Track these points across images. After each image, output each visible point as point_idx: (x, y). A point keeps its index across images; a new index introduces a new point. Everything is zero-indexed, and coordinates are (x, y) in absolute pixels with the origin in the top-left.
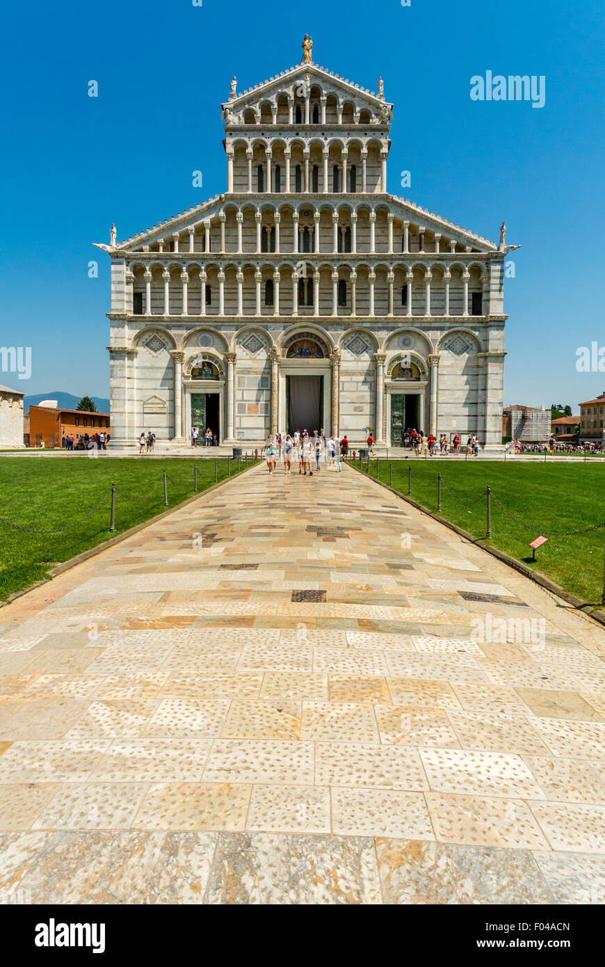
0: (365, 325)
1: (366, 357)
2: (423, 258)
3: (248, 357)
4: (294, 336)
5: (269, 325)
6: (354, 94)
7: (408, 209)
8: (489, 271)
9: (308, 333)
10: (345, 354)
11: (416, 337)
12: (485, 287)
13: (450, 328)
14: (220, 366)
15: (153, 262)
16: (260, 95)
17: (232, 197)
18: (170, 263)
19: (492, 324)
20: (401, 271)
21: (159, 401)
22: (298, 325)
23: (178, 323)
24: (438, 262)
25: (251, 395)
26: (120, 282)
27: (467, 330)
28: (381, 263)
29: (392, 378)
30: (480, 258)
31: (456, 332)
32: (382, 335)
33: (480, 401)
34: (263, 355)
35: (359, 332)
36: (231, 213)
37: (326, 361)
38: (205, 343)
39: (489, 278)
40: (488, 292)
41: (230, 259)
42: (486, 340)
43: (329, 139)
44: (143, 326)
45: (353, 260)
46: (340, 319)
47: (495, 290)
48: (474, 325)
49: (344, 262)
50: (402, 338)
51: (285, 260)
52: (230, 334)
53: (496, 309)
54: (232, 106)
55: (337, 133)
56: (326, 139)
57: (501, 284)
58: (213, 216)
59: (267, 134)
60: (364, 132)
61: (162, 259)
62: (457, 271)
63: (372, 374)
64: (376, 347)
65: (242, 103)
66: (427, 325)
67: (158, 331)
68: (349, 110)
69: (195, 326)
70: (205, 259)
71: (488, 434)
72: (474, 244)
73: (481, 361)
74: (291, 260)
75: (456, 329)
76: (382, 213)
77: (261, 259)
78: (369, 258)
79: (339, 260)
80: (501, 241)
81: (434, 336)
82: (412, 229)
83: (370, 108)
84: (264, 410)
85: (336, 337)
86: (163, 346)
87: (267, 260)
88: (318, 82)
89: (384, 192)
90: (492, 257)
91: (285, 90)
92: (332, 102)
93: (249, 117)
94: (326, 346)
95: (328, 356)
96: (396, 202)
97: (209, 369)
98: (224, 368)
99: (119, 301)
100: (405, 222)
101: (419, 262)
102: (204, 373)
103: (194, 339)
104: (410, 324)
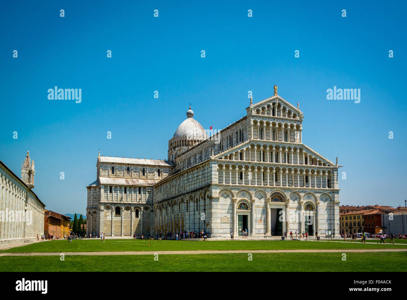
0: (297, 190)
1: (296, 202)
2: (314, 167)
3: (258, 201)
4: (273, 194)
5: (266, 189)
6: (291, 108)
7: (309, 150)
8: (333, 173)
9: (278, 193)
10: (291, 201)
11: (312, 195)
12: (332, 178)
13: (323, 192)
14: (249, 205)
15: (226, 163)
16: (262, 104)
17: (253, 141)
18: (232, 164)
19: (335, 192)
20: (307, 171)
21: (227, 218)
22: (275, 189)
23: (235, 188)
24: (318, 169)
25: (259, 216)
26: (215, 171)
27: (328, 193)
28: (301, 168)
29: (305, 210)
30: (331, 168)
31: (324, 194)
32: (302, 194)
33: (332, 219)
34: (263, 200)
35: (294, 193)
36: (253, 146)
37: (284, 203)
38: (243, 195)
39: (334, 176)
40: (334, 180)
41: (253, 164)
42: (334, 197)
43: (284, 123)
44: (222, 188)
45: (293, 167)
46: (289, 188)
47: (336, 180)
48: (329, 192)
49: (290, 167)
50: (308, 195)
51: (271, 165)
52: (253, 193)
53: (336, 187)
54: (253, 107)
55: (287, 121)
56: (283, 122)
57: (337, 178)
58: (247, 147)
59: (264, 119)
60: (295, 121)
61: (229, 162)
62: (324, 172)
63: (299, 208)
64: (300, 199)
65: (256, 107)
66: (316, 191)
67: (227, 190)
68: (290, 113)
69: (241, 189)
70: (244, 163)
71: (335, 231)
72: (329, 163)
73: (332, 205)
74: (273, 165)
75: (324, 193)
76: (301, 150)
77: (263, 164)
78: (298, 166)
79: (288, 166)
80: (337, 163)
81: (318, 195)
82: (310, 156)
83: (296, 113)
84: (263, 222)
85: (288, 195)
86: (228, 196)
87: (265, 165)
88: (280, 102)
89: (301, 143)
90: (334, 169)
91: (270, 104)
92: (284, 109)
93: (258, 111)
94: (284, 198)
95: (284, 202)
96: (306, 147)
97: (244, 205)
98: (250, 205)
99: (215, 178)
100: (308, 154)
101: (313, 169)
102: (242, 207)
103: (239, 194)
104: (310, 191)
